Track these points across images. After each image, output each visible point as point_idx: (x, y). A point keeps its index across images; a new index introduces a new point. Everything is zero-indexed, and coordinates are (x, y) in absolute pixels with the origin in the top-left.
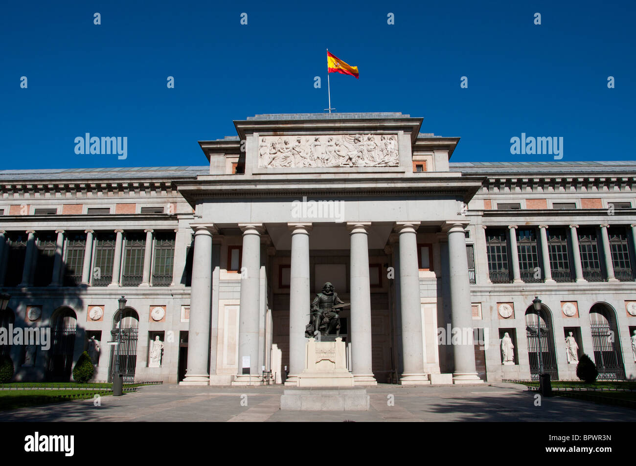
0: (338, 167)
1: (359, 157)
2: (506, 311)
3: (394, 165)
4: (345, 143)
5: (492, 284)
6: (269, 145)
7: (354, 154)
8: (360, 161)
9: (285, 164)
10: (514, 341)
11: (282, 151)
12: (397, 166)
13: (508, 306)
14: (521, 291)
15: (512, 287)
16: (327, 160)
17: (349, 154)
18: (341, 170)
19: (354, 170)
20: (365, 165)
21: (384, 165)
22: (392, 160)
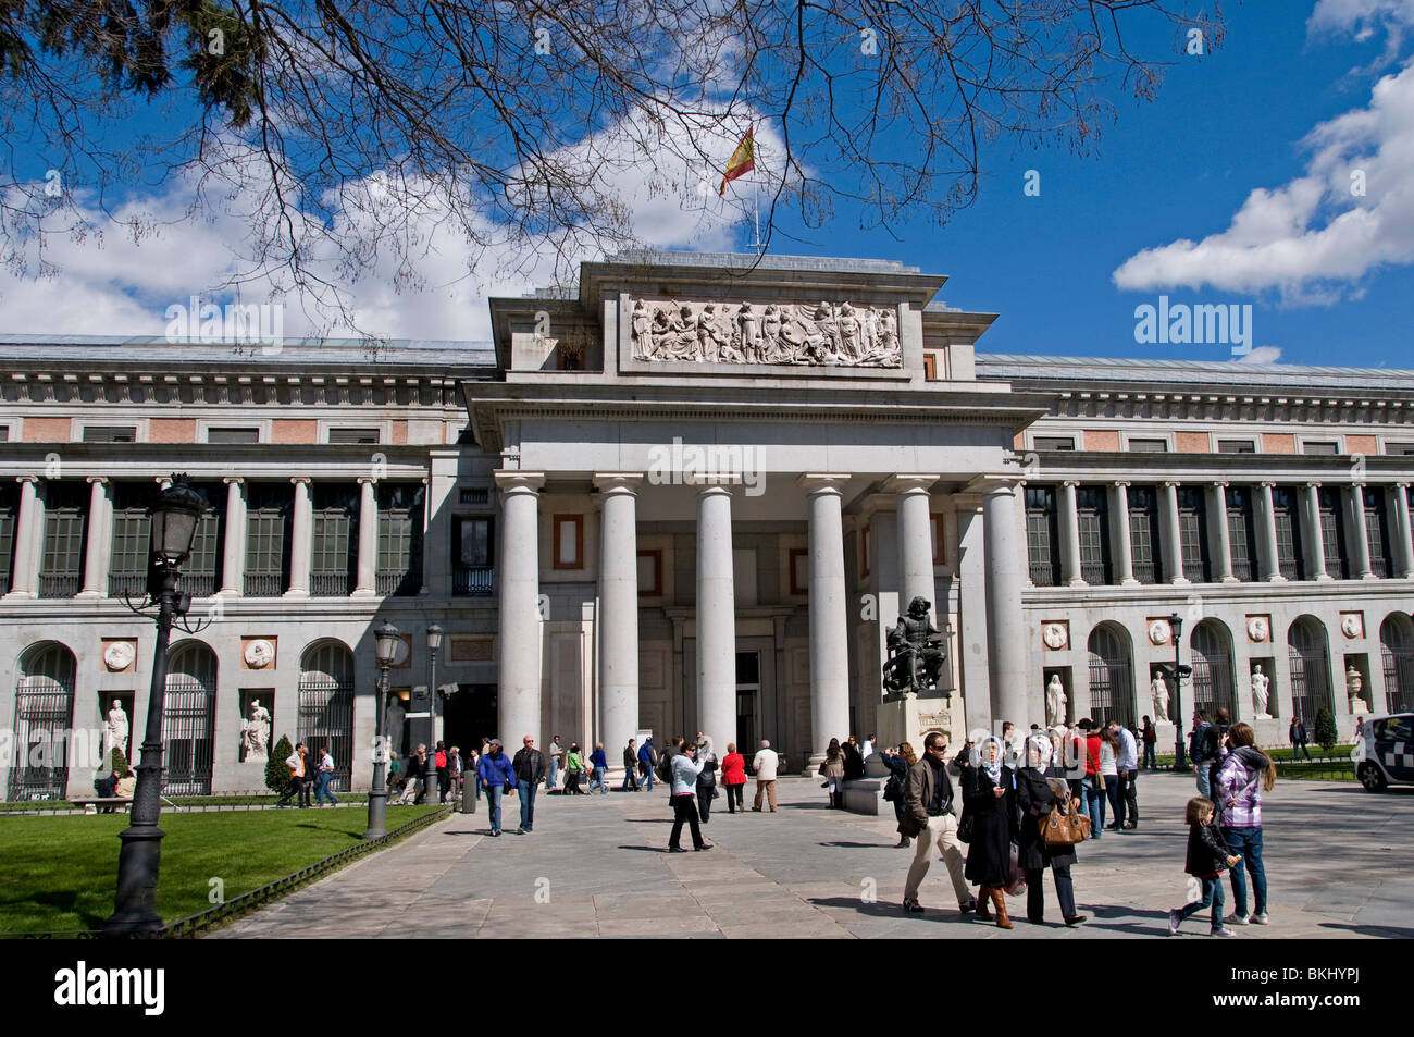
0: (788, 364)
1: (826, 346)
2: (1057, 637)
3: (893, 365)
4: (800, 318)
5: (1034, 588)
6: (651, 315)
7: (818, 339)
8: (829, 355)
9: (686, 355)
10: (1068, 690)
11: (678, 328)
12: (898, 367)
13: (1060, 627)
14: (1082, 601)
15: (1068, 593)
16: (766, 350)
17: (810, 339)
18: (794, 371)
19: (817, 371)
20: (837, 362)
21: (872, 364)
22: (887, 354)
